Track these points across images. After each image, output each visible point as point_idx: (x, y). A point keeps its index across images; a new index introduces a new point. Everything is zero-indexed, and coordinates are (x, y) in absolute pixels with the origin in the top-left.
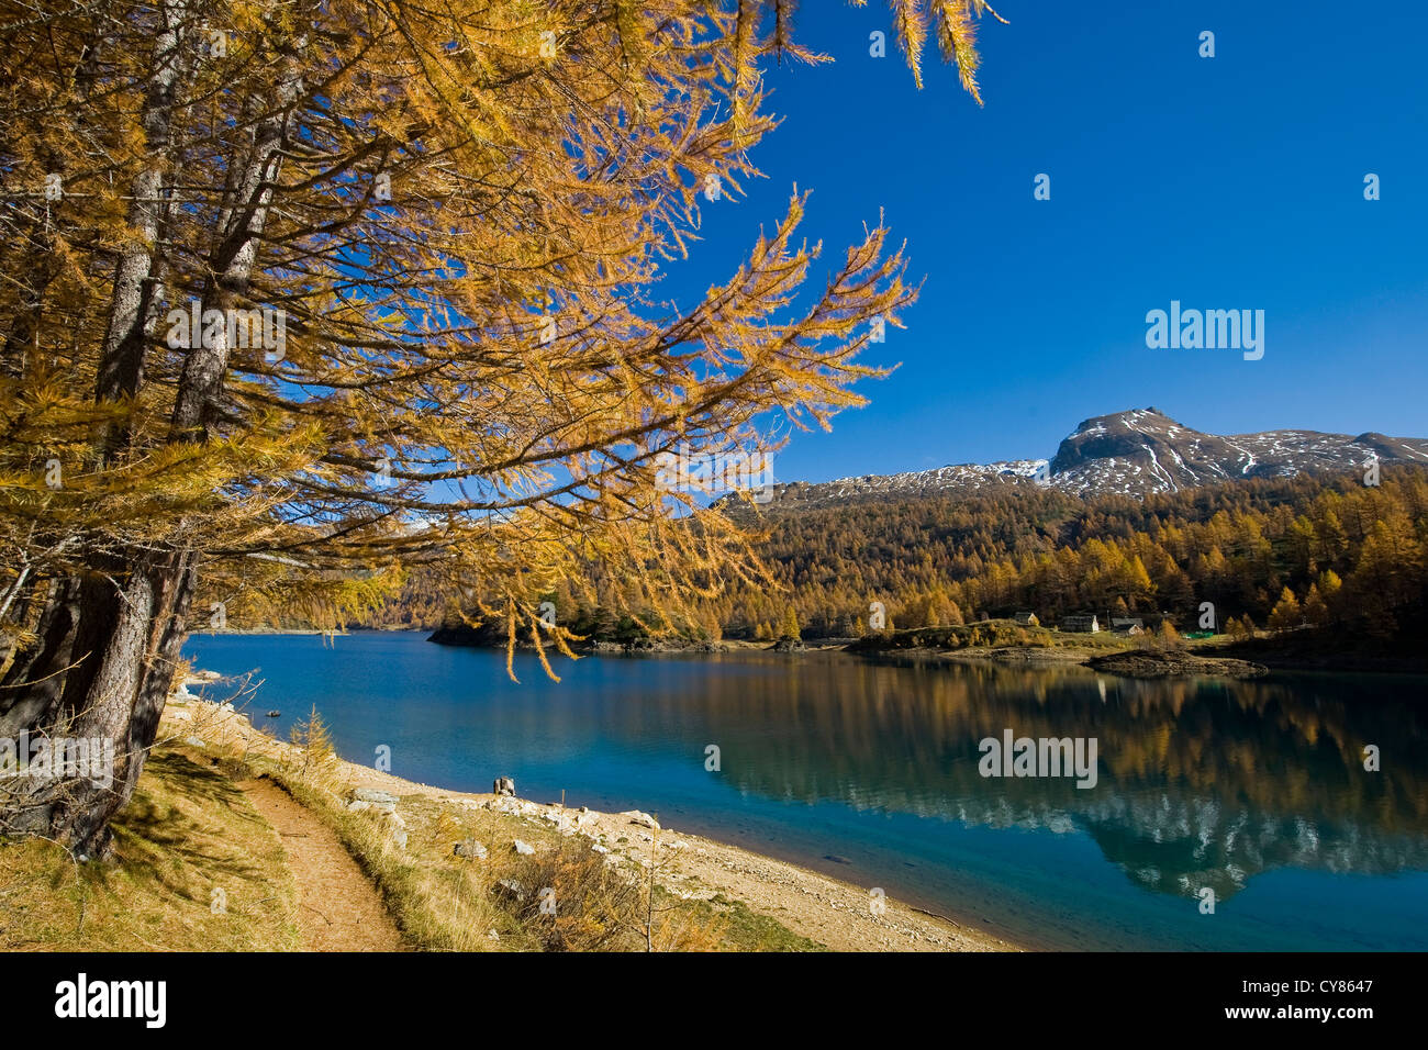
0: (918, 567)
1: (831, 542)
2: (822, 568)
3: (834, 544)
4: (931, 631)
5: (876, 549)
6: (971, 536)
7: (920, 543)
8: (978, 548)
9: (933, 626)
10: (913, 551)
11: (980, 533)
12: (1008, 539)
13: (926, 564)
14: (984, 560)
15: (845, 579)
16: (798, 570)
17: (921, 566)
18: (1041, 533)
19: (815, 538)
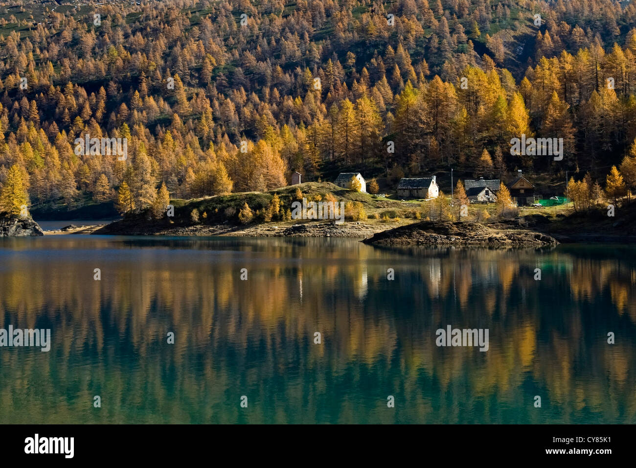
0: (299, 101)
1: (170, 59)
2: (151, 101)
3: (175, 61)
4: (220, 201)
5: (240, 70)
6: (383, 54)
7: (307, 62)
8: (390, 72)
9: (222, 194)
10: (296, 76)
11: (395, 48)
12: (433, 59)
13: (311, 95)
14: (396, 89)
15: (185, 119)
16: (112, 105)
17: (303, 98)
18: (482, 49)
19: (145, 51)
